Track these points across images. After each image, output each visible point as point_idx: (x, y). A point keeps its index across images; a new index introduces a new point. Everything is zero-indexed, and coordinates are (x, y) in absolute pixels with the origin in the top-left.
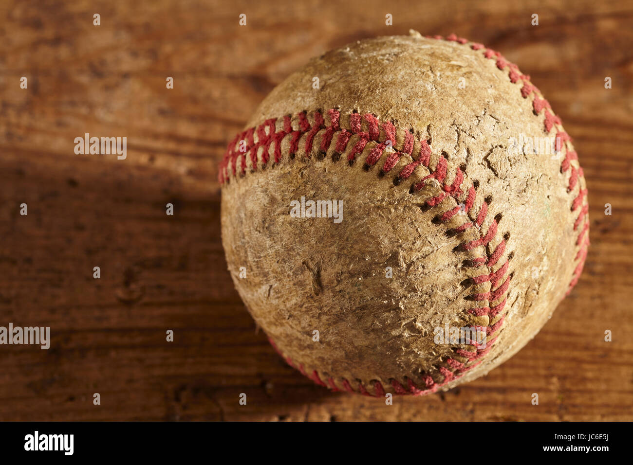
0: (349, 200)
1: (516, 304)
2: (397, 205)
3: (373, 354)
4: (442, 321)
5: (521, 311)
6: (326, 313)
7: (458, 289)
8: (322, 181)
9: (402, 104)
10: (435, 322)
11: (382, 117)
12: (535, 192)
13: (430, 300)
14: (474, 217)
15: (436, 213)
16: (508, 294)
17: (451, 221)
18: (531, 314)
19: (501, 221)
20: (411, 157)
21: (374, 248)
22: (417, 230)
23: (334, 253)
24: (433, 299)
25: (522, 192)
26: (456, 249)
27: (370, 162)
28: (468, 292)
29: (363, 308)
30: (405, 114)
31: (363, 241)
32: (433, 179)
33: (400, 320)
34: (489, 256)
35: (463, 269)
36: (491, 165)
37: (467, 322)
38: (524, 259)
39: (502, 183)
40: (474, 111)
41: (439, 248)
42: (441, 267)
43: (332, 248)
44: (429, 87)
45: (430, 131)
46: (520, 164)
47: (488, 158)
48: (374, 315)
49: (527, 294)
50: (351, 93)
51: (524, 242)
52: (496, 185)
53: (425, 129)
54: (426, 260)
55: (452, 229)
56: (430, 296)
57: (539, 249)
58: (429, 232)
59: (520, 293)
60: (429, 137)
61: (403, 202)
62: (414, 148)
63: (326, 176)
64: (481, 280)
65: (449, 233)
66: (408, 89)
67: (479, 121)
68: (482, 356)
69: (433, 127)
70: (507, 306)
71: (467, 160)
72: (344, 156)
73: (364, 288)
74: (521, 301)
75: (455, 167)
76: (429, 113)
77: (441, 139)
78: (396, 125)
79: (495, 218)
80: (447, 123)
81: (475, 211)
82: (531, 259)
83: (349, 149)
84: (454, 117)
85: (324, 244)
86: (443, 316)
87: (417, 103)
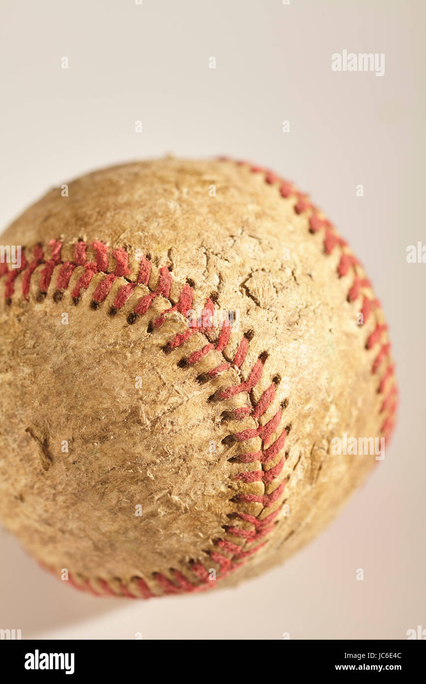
0: (76, 347)
1: (299, 466)
2: (133, 347)
3: (126, 541)
4: (204, 492)
5: (308, 475)
6: (61, 492)
7: (219, 449)
8: (43, 327)
9: (137, 227)
10: (195, 493)
11: (112, 243)
12: (310, 324)
13: (185, 464)
14: (231, 356)
15: (182, 353)
16: (287, 454)
17: (201, 363)
18: (323, 479)
19: (267, 361)
20: (147, 288)
21: (109, 404)
22: (160, 377)
23: (62, 415)
24: (190, 464)
25: (291, 325)
26: (212, 399)
27: (98, 298)
28: (232, 452)
29: (103, 482)
30: (141, 238)
31: (95, 396)
32: (176, 313)
33: (152, 493)
34: (254, 405)
35: (222, 423)
36: (250, 293)
37: (236, 491)
38: (303, 408)
39: (267, 314)
40: (228, 229)
41: (190, 397)
42: (194, 421)
43: (59, 409)
44: (172, 205)
45: (172, 256)
46: (289, 290)
47: (245, 284)
48: (119, 489)
49: (313, 452)
50: (77, 220)
51: (299, 386)
52: (259, 317)
53: (165, 253)
54: (175, 415)
55: (204, 373)
56: (184, 460)
57: (322, 395)
58: (174, 378)
59: (303, 452)
60: (170, 262)
61: (140, 344)
62: (150, 277)
63: (47, 320)
64: (246, 435)
65: (201, 379)
66: (146, 209)
67: (235, 241)
68: (264, 535)
69: (175, 250)
70: (287, 468)
71: (218, 288)
72: (67, 293)
73: (101, 456)
74: (306, 462)
75: (203, 297)
76: (170, 235)
77: (186, 264)
78: (129, 252)
79: (259, 358)
80: (193, 246)
81: (232, 349)
82: (313, 409)
83: (73, 284)
84: (202, 237)
85: (49, 404)
86: (205, 485)
87: (156, 224)
